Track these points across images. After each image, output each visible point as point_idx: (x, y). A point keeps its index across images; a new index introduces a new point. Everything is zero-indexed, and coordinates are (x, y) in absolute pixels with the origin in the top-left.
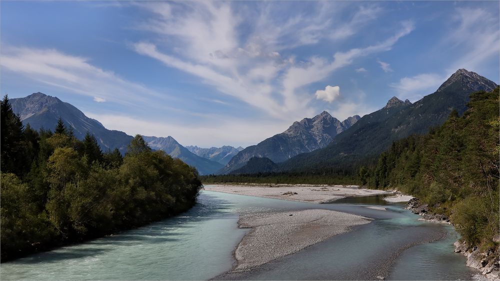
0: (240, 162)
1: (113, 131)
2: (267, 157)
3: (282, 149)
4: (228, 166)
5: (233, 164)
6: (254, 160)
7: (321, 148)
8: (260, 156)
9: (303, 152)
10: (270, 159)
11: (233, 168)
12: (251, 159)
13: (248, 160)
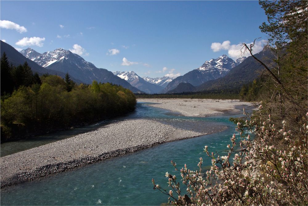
0: (173, 86)
1: (100, 69)
2: (189, 83)
3: (198, 78)
4: (166, 88)
5: (169, 87)
6: (182, 85)
7: (222, 76)
8: (185, 82)
9: (211, 79)
10: (191, 84)
11: (169, 90)
12: (180, 84)
13: (178, 84)
